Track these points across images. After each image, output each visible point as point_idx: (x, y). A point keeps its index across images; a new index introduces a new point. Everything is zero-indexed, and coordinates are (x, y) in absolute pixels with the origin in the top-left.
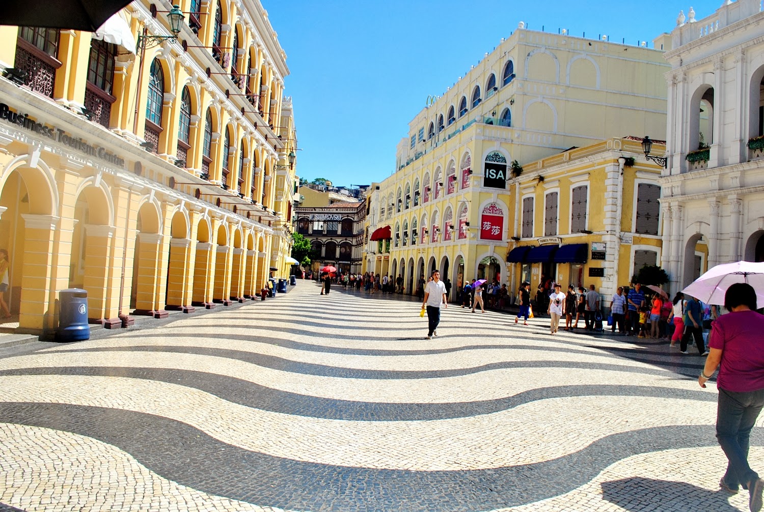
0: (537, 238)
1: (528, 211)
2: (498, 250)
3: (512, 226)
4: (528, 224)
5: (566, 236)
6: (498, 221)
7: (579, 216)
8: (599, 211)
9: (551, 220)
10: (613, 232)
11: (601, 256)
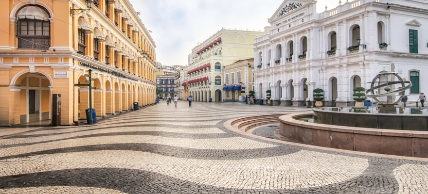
0: (230, 84)
1: (227, 77)
2: (220, 87)
3: (223, 81)
4: (227, 80)
5: (236, 83)
6: (220, 80)
7: (239, 79)
8: (243, 77)
9: (233, 80)
10: (247, 83)
11: (244, 88)
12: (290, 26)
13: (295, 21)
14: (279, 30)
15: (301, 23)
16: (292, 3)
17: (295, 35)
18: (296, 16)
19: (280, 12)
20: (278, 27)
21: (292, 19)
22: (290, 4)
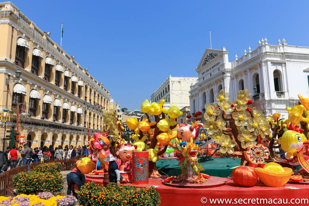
12: (211, 75)
13: (214, 70)
14: (204, 78)
15: (218, 72)
16: (211, 53)
17: (214, 84)
18: (215, 66)
19: (204, 61)
20: (203, 75)
21: (212, 68)
22: (210, 54)
